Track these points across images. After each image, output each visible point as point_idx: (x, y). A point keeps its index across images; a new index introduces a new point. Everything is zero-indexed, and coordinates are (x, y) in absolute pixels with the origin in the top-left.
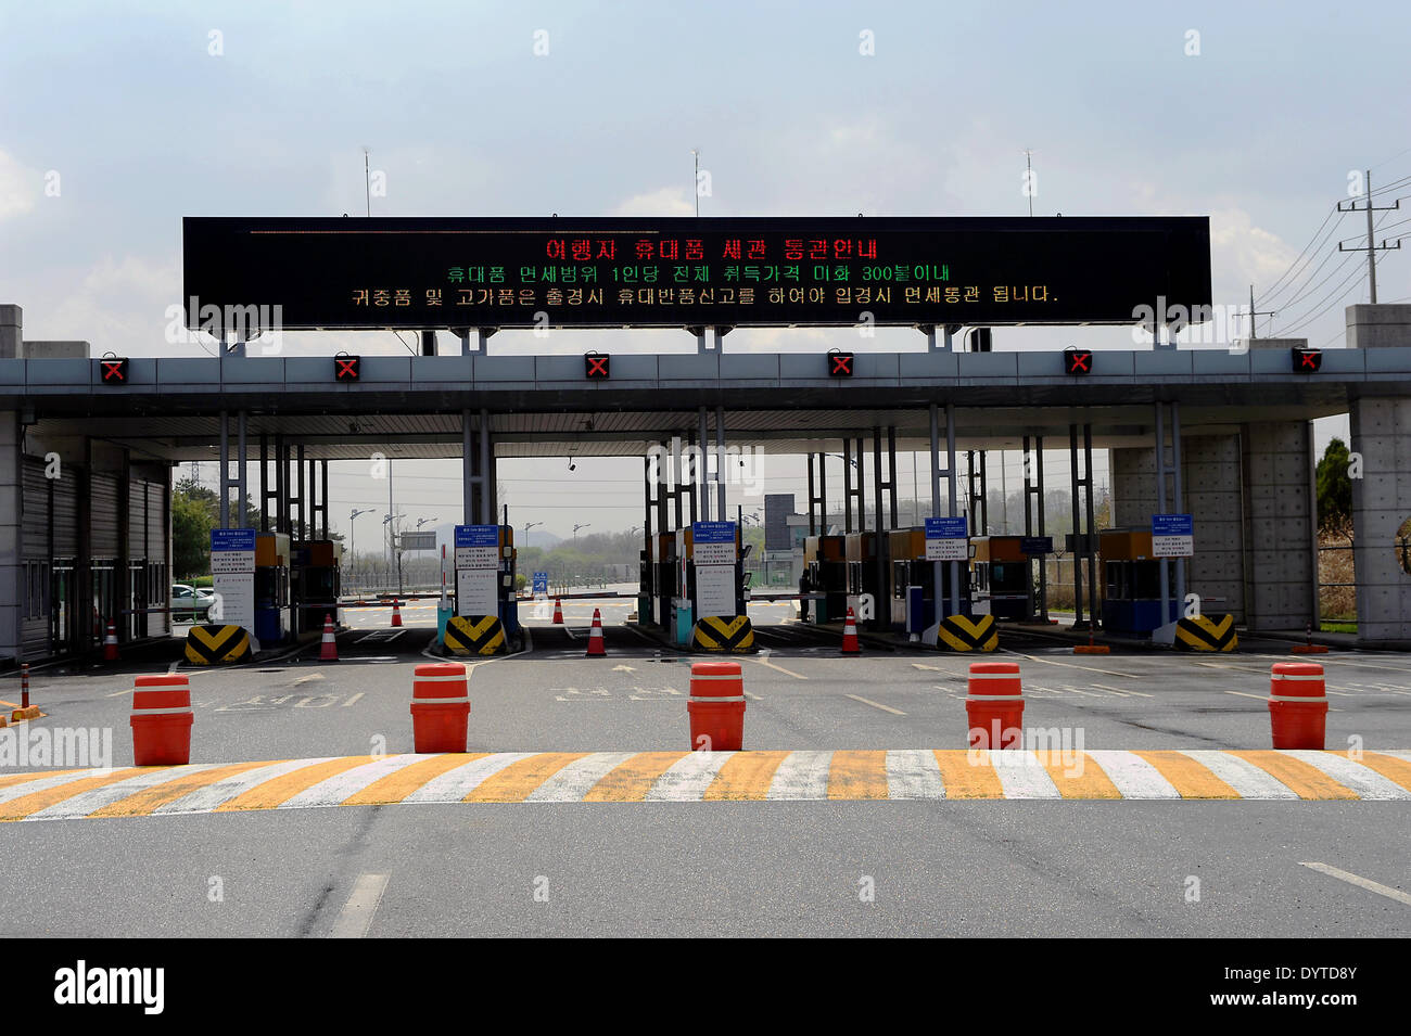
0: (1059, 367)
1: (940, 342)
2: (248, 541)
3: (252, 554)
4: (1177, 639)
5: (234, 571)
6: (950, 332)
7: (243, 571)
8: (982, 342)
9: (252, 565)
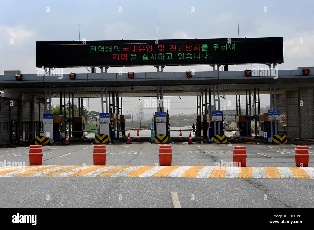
0: (243, 74)
1: (216, 69)
2: (51, 117)
3: (52, 120)
4: (273, 141)
5: (48, 124)
6: (218, 66)
7: (51, 124)
8: (226, 68)
9: (52, 122)
